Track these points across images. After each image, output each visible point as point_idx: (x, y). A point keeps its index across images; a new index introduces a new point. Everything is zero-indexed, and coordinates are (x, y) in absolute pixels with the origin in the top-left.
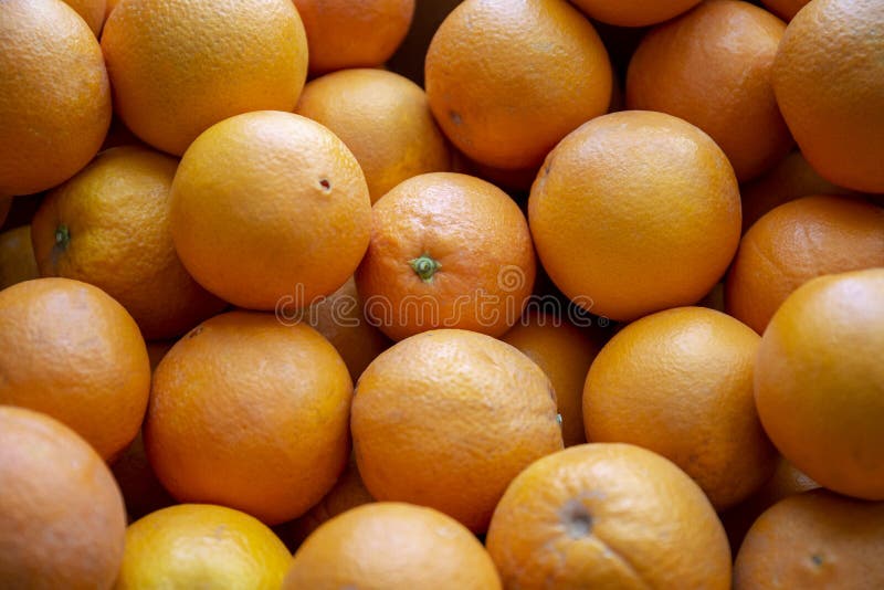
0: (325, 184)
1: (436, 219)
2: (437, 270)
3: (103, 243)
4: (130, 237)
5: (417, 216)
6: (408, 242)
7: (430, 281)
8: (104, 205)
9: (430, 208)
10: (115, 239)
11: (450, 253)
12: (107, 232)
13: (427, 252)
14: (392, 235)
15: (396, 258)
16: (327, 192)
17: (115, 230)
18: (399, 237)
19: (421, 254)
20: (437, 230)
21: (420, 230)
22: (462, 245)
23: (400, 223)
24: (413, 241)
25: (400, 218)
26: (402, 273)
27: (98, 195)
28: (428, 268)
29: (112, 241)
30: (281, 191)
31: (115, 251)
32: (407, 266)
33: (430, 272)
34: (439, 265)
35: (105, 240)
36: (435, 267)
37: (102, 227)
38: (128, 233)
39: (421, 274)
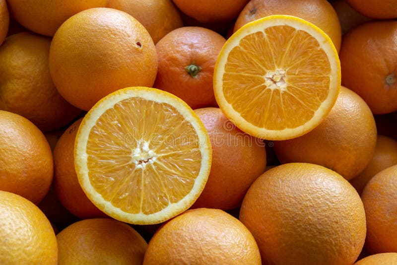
0: (139, 44)
1: (196, 45)
2: (200, 71)
3: (17, 86)
4: (32, 82)
5: (185, 44)
6: (183, 57)
7: (196, 77)
8: (15, 66)
9: (192, 41)
10: (24, 84)
11: (206, 61)
12: (19, 81)
13: (194, 62)
14: (174, 55)
15: (177, 66)
16: (141, 48)
17: (23, 79)
18: (178, 56)
19: (191, 63)
20: (197, 50)
21: (189, 51)
22: (211, 57)
23: (178, 49)
24: (185, 56)
25: (177, 47)
26: (181, 74)
27: (11, 61)
28: (195, 70)
29: (22, 85)
30: (119, 52)
31: (25, 90)
32: (183, 70)
33: (196, 72)
34: (200, 68)
35: (18, 85)
36: (198, 70)
37: (16, 78)
38: (30, 80)
39: (191, 73)
